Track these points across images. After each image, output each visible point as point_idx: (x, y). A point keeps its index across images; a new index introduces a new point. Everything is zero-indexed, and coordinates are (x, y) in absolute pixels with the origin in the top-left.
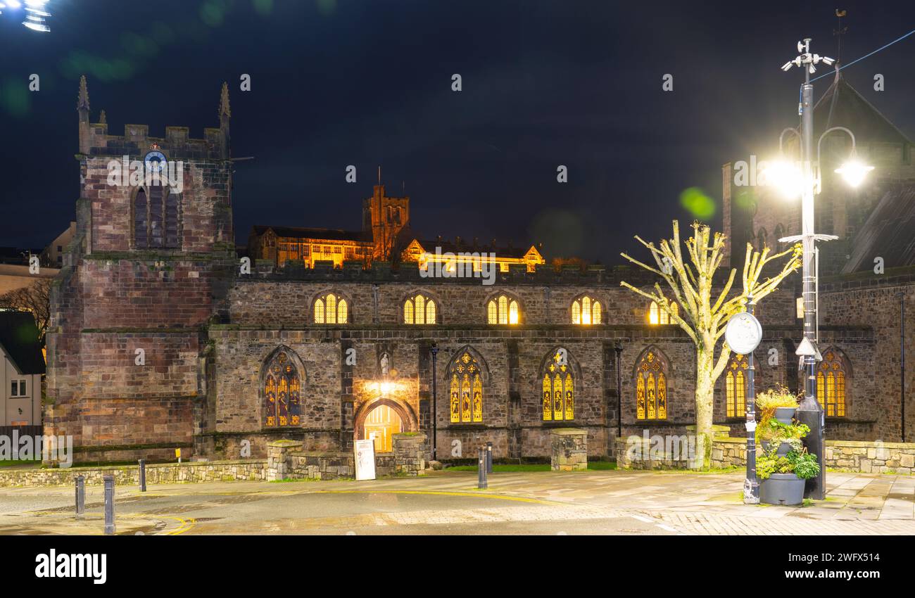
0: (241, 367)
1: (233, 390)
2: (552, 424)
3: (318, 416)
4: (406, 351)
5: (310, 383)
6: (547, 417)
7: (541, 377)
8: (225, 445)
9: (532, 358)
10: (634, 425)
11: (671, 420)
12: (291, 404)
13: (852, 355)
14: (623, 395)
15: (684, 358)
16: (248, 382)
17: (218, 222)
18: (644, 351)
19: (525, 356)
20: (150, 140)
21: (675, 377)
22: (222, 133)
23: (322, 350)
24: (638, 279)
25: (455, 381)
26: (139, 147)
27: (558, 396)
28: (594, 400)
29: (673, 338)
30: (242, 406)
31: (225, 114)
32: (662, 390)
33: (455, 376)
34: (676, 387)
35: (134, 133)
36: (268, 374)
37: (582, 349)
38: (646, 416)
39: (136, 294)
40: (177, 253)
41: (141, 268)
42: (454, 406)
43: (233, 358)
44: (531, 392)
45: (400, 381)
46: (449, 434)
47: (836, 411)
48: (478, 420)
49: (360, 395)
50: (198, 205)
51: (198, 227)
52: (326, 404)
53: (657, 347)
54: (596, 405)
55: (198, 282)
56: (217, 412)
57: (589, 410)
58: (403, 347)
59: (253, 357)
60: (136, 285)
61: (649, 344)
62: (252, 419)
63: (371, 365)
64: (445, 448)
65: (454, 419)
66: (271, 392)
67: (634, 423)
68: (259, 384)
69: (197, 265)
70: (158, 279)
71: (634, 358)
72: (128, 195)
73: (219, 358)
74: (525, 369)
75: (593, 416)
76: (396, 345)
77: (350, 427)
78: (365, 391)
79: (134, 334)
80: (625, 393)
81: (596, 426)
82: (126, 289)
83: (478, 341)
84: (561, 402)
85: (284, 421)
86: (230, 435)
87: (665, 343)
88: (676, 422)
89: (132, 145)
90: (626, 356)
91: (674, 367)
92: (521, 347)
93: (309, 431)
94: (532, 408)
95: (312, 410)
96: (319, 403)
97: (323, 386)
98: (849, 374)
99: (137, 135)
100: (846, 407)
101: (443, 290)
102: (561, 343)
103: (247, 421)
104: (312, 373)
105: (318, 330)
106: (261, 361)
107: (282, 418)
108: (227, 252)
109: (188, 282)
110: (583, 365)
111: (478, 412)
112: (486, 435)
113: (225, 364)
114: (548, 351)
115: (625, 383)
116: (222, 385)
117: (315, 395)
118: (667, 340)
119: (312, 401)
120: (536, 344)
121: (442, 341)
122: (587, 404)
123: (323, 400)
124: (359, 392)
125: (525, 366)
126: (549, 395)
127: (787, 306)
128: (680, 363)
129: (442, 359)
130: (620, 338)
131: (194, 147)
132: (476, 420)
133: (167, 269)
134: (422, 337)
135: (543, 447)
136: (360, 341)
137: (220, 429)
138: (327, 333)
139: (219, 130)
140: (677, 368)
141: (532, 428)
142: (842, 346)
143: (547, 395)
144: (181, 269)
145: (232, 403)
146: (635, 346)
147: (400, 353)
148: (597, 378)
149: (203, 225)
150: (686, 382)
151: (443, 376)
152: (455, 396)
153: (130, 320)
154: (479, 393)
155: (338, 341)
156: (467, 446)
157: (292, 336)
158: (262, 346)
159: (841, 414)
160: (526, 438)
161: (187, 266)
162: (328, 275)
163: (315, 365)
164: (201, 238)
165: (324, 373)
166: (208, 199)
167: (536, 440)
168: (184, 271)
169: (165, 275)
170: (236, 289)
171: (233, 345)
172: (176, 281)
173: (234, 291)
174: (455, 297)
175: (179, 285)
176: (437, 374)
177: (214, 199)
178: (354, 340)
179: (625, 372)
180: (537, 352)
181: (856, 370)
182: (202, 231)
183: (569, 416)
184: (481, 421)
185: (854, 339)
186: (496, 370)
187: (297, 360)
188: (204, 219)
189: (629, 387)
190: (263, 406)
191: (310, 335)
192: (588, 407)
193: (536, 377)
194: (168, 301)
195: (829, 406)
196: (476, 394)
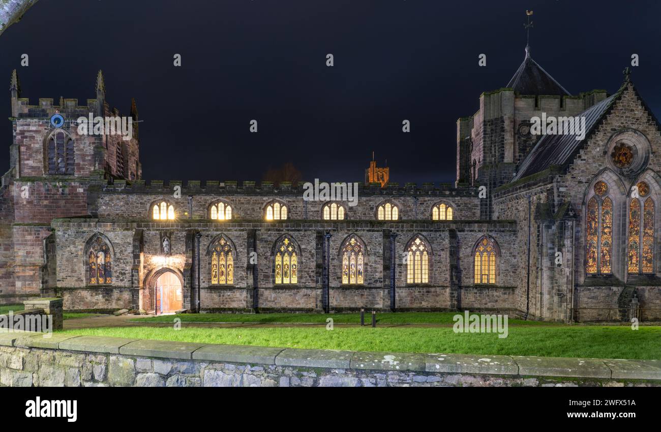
0: (72, 246)
1: (67, 261)
2: (282, 286)
3: (122, 278)
4: (179, 236)
5: (117, 257)
6: (278, 281)
7: (273, 254)
8: (62, 295)
9: (266, 241)
10: (339, 288)
11: (366, 285)
12: (105, 270)
13: (500, 240)
14: (331, 267)
15: (376, 242)
16: (77, 256)
17: (96, 157)
18: (347, 237)
19: (261, 240)
20: (54, 107)
21: (369, 255)
22: (98, 102)
23: (125, 236)
24: (368, 191)
25: (215, 256)
26: (48, 112)
27: (286, 267)
28: (311, 270)
29: (368, 229)
30: (73, 271)
31: (99, 90)
32: (360, 265)
33: (215, 253)
34: (369, 262)
35: (44, 103)
36: (90, 251)
37: (302, 236)
38: (349, 281)
39: (46, 202)
40: (71, 177)
41: (48, 186)
42: (214, 273)
43: (67, 240)
44: (266, 265)
45: (175, 256)
46: (209, 291)
47: (488, 280)
48: (230, 282)
49: (149, 265)
50: (84, 147)
51: (84, 161)
52: (127, 270)
53: (356, 235)
54: (312, 274)
55: (83, 195)
56: (57, 275)
57: (307, 277)
58: (177, 234)
59: (80, 239)
60: (45, 197)
61: (350, 233)
62: (79, 280)
63: (156, 245)
64: (206, 300)
65: (214, 282)
66: (93, 262)
67: (339, 286)
68: (83, 257)
69: (82, 184)
70: (58, 193)
71: (339, 243)
72: (41, 141)
73: (58, 240)
74: (262, 249)
75: (310, 281)
76: (173, 233)
77: (136, 286)
78: (152, 263)
79: (44, 227)
80: (333, 266)
81: (311, 288)
82: (40, 199)
83: (229, 230)
84: (288, 271)
85: (101, 281)
86: (66, 289)
87: (362, 232)
88: (369, 286)
89: (43, 111)
90: (333, 241)
91: (369, 248)
92: (259, 235)
93: (116, 288)
94: (267, 275)
95: (118, 274)
96: (123, 270)
97: (125, 259)
98: (499, 254)
99: (46, 105)
100: (496, 277)
101: (235, 199)
102: (287, 232)
103: (76, 281)
104: (118, 250)
105: (121, 222)
106: (84, 242)
107: (101, 279)
108: (99, 176)
109: (77, 195)
110: (303, 247)
111: (231, 277)
112: (234, 292)
113: (61, 244)
114: (278, 237)
115: (332, 259)
116: (60, 258)
117: (120, 265)
118: (364, 230)
119: (118, 268)
120: (269, 232)
121: (204, 230)
122: (306, 273)
123: (125, 268)
124: (148, 263)
125: (262, 247)
126: (280, 267)
127: (475, 209)
128: (373, 245)
129: (204, 243)
130: (330, 228)
131: (80, 111)
132: (229, 282)
133: (64, 187)
134: (191, 227)
135: (274, 301)
136: (149, 230)
137: (59, 285)
138: (127, 224)
139: (96, 100)
140: (370, 249)
141: (266, 289)
142: (493, 234)
143: (279, 267)
144: (72, 187)
145: (67, 268)
146: (340, 234)
147: (176, 238)
148: (312, 255)
149: (87, 160)
150: (377, 259)
151: (205, 253)
152: (215, 266)
153: (42, 219)
154: (231, 265)
155: (134, 230)
156: (221, 300)
157: (105, 226)
158: (85, 232)
159: (492, 281)
160: (262, 295)
161: (76, 185)
162: (160, 190)
163: (119, 245)
164: (87, 168)
165: (126, 251)
166: (90, 143)
167: (269, 296)
168: (74, 188)
169: (63, 190)
170: (102, 199)
171: (66, 232)
172: (69, 194)
173: (101, 200)
174: (243, 203)
175: (71, 197)
176: (201, 252)
177: (94, 143)
178: (145, 229)
179: (333, 252)
180: (270, 238)
181: (503, 251)
182: (86, 163)
183: (295, 281)
184: (232, 283)
185: (502, 229)
186: (241, 250)
187: (108, 242)
188: (88, 155)
189: (336, 262)
190: (87, 271)
191: (116, 225)
192: (306, 275)
193: (269, 254)
194: (65, 206)
195: (483, 276)
196: (229, 265)
